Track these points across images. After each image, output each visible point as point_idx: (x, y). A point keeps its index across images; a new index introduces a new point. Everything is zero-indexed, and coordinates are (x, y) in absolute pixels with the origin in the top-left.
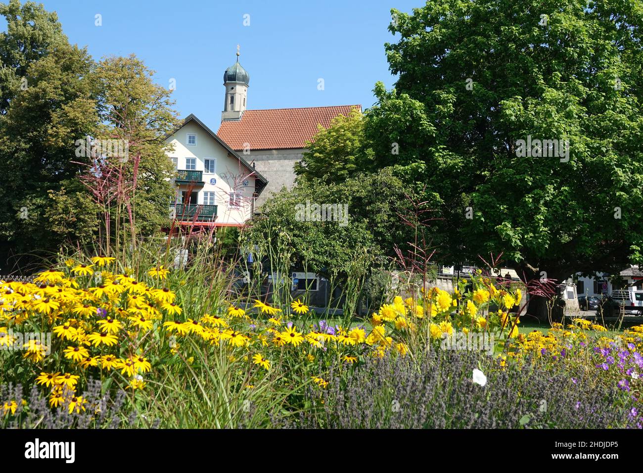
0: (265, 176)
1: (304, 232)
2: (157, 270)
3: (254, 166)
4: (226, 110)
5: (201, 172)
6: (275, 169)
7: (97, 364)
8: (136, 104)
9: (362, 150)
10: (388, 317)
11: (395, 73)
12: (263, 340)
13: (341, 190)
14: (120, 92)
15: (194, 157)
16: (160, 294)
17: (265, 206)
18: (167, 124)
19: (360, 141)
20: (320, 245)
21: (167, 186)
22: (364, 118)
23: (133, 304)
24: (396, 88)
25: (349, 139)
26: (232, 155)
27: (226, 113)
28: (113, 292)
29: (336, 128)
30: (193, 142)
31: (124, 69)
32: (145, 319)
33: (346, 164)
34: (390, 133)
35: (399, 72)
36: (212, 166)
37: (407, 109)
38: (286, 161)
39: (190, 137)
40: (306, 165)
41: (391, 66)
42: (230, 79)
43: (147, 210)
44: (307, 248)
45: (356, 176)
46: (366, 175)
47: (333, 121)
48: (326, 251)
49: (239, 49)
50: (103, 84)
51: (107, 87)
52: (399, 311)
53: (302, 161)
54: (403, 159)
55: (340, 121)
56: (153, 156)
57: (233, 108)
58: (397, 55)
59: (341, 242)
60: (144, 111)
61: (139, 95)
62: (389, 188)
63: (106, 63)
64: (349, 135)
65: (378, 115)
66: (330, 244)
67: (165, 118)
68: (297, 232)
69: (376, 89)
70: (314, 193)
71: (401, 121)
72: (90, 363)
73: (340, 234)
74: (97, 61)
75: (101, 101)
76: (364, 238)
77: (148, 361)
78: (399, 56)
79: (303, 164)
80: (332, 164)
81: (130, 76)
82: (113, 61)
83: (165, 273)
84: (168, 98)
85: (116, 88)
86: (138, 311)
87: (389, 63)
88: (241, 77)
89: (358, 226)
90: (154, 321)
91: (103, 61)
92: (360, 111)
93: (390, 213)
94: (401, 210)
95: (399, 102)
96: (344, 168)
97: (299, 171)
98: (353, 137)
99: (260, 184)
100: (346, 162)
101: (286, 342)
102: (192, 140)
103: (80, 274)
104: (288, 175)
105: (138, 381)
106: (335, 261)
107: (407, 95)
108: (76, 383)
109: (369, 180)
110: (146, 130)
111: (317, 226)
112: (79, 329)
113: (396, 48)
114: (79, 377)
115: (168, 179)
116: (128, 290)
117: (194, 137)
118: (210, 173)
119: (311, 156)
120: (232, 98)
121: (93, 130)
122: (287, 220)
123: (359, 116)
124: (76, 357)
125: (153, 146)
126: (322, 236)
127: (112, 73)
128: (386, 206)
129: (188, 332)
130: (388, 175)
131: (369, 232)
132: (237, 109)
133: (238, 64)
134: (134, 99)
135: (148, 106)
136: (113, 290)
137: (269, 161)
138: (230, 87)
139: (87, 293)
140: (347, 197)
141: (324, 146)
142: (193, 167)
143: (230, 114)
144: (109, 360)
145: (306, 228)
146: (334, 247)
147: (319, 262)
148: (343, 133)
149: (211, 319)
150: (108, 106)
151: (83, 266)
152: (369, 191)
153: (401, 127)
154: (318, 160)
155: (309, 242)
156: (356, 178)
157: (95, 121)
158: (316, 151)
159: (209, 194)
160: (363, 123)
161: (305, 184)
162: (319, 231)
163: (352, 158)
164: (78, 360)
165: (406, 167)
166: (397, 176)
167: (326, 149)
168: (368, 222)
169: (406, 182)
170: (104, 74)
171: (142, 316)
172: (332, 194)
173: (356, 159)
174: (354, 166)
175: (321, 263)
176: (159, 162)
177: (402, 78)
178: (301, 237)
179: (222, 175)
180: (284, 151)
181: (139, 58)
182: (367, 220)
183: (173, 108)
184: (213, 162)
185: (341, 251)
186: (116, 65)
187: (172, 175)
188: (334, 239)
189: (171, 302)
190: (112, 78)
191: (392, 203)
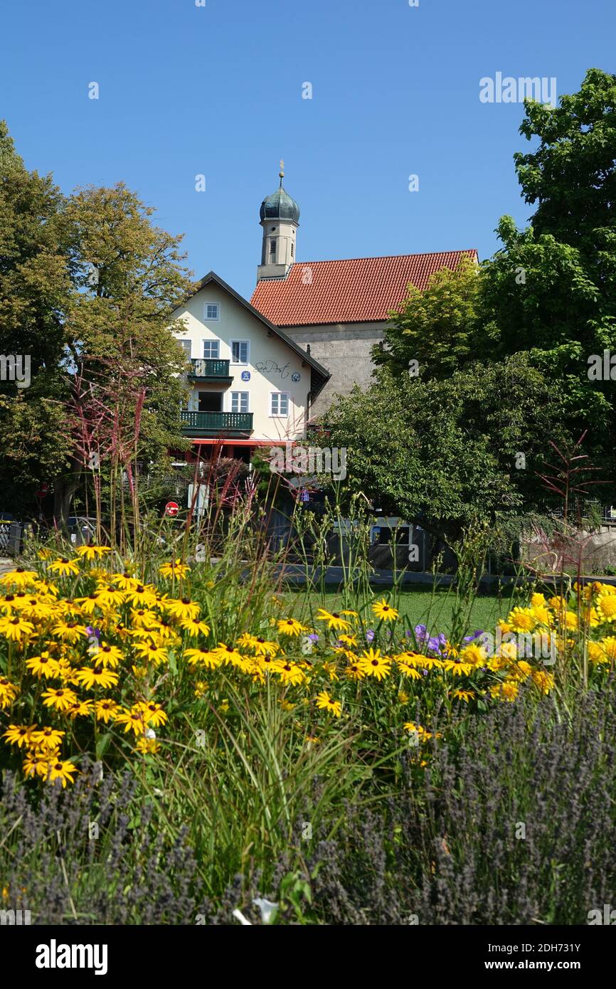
0: (326, 366)
1: (389, 457)
2: (171, 566)
3: (309, 350)
4: (264, 263)
5: (227, 361)
6: (341, 355)
7: (88, 713)
8: (127, 260)
9: (479, 325)
10: (521, 627)
11: (531, 200)
12: (332, 671)
13: (446, 390)
14: (103, 243)
15: (216, 338)
16: (177, 608)
17: (326, 417)
18: (175, 289)
19: (476, 309)
20: (413, 477)
21: (174, 385)
22: (481, 272)
23: (139, 623)
24: (533, 225)
25: (458, 306)
26: (274, 335)
27: (264, 269)
28: (109, 605)
29: (437, 289)
30: (215, 315)
31: (107, 206)
32: (157, 645)
33: (453, 345)
34: (525, 297)
35: (537, 200)
36: (245, 353)
37: (551, 258)
38: (359, 341)
39: (209, 308)
40: (390, 348)
41: (525, 190)
42: (271, 215)
43: (147, 423)
44: (393, 482)
45: (469, 368)
46: (486, 366)
47: (432, 278)
48: (423, 487)
49: (283, 167)
50: (78, 230)
51: (83, 234)
52: (539, 619)
53: (384, 342)
54: (545, 339)
55: (445, 278)
56: (154, 339)
57: (274, 260)
58: (534, 173)
59: (447, 471)
60: (139, 270)
61: (132, 246)
62: (523, 386)
63: (81, 198)
64: (459, 299)
65: (504, 269)
66: (430, 475)
67: (172, 280)
68: (377, 457)
69: (501, 227)
70: (404, 394)
71: (541, 278)
72: (79, 711)
73: (446, 460)
74: (66, 195)
75: (75, 256)
76: (483, 465)
77: (162, 709)
78: (537, 174)
79: (386, 348)
80: (432, 346)
81: (117, 217)
82: (91, 194)
83: (184, 571)
84: (175, 249)
85: (97, 235)
86: (146, 634)
87: (521, 185)
88: (287, 211)
89: (473, 446)
90: (170, 648)
91: (77, 195)
92: (475, 261)
93: (525, 425)
94: (542, 420)
95: (538, 248)
96: (450, 353)
97: (379, 357)
98: (464, 303)
99: (318, 379)
100: (454, 342)
101: (366, 674)
102: (212, 313)
103: (60, 573)
104: (361, 363)
105: (148, 741)
106: (438, 502)
107: (551, 236)
108: (60, 742)
109: (490, 373)
110: (143, 299)
111: (408, 447)
112: (62, 661)
113: (531, 160)
114: (64, 733)
115: (176, 375)
116: (131, 602)
117: (215, 308)
118: (240, 363)
119: (398, 334)
120: (274, 245)
121: (63, 301)
122: (362, 439)
123: (474, 269)
124: (59, 705)
125: (153, 324)
126: (416, 462)
127: (90, 213)
128: (517, 415)
129: (219, 664)
130: (520, 365)
131: (491, 456)
132: (281, 261)
133: (282, 191)
134: (123, 252)
135: (145, 262)
136: (109, 601)
137: (333, 342)
138: (270, 227)
139: (71, 605)
140: (455, 401)
141: (418, 318)
142: (216, 354)
143: (270, 270)
144: (106, 707)
145: (391, 450)
146: (435, 479)
147: (413, 503)
148: (448, 297)
149: (253, 642)
150: (84, 264)
151: (65, 561)
152: (491, 391)
153: (542, 287)
154: (409, 340)
155: (396, 472)
156: (470, 371)
157: (67, 288)
158: (406, 326)
159: (240, 395)
160: (480, 280)
161: (389, 380)
162: (411, 455)
163: (463, 335)
164: (62, 709)
165: (551, 352)
166: (536, 366)
167: (422, 323)
168: (489, 440)
169: (550, 375)
170: (78, 214)
171: (152, 641)
172: (432, 395)
173: (470, 337)
174: (466, 348)
175: (416, 505)
176: (162, 349)
177: (543, 208)
178: (384, 464)
179: (260, 367)
180: (355, 327)
181: (130, 189)
182: (487, 438)
183: (183, 264)
184: (245, 345)
185: (447, 486)
186: (96, 201)
187: (183, 369)
188: (436, 468)
189: (194, 618)
190: (90, 222)
191: (528, 409)
